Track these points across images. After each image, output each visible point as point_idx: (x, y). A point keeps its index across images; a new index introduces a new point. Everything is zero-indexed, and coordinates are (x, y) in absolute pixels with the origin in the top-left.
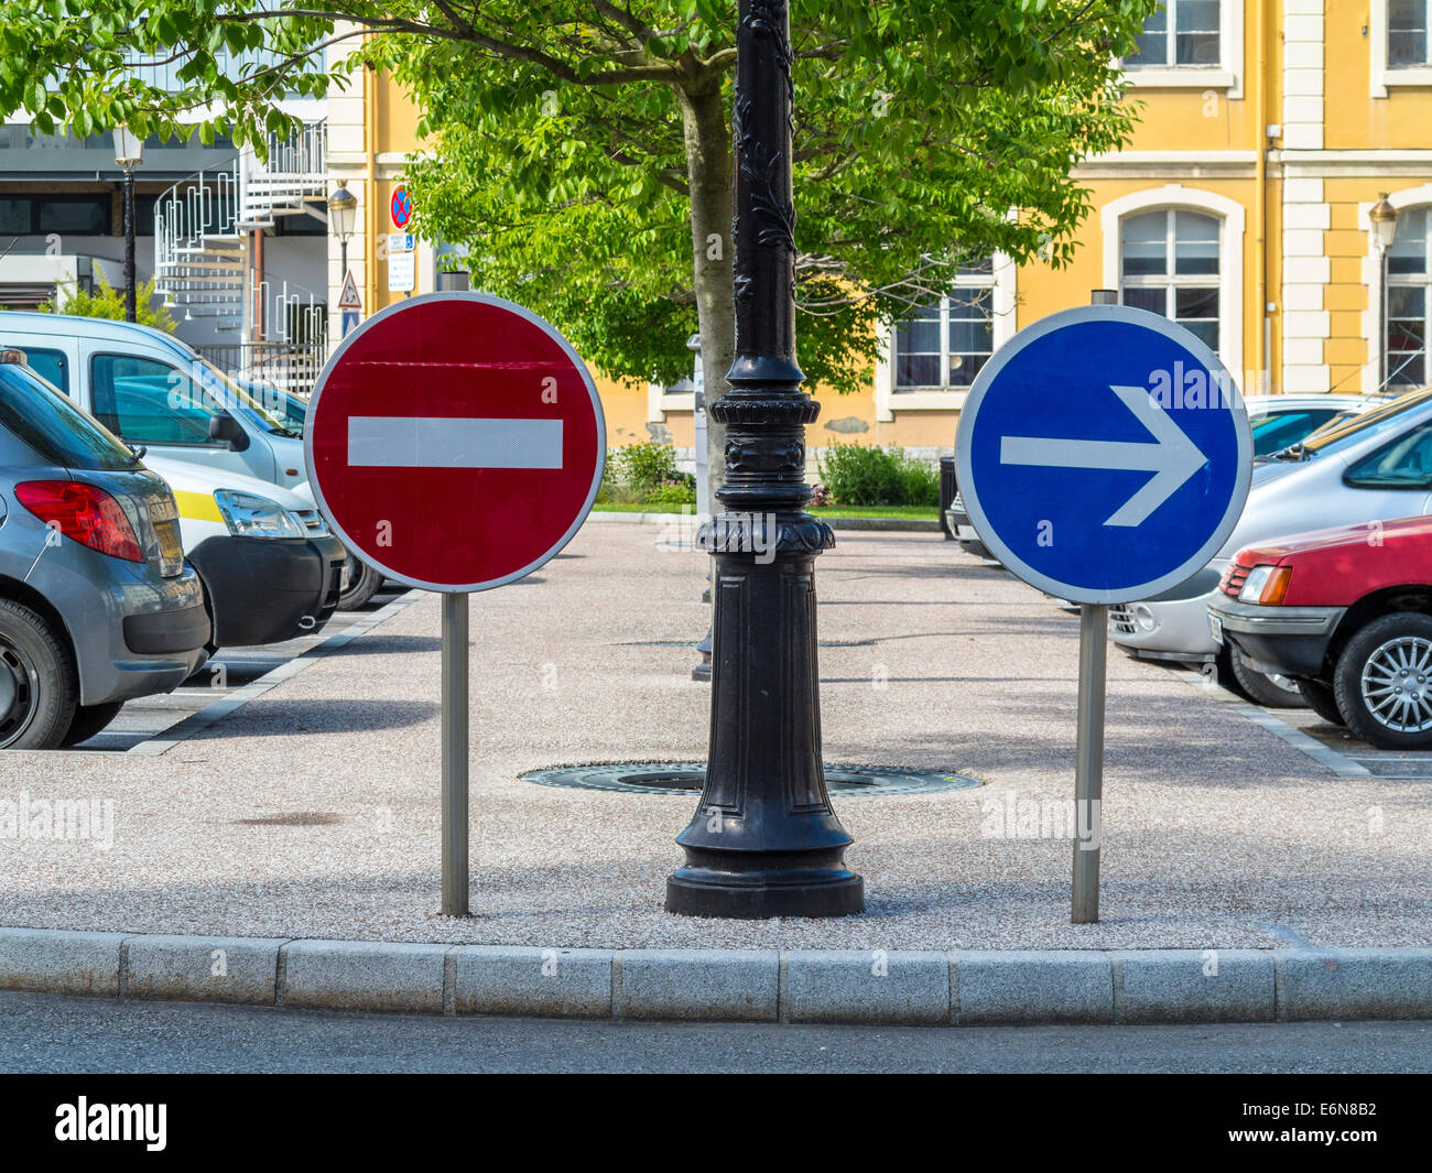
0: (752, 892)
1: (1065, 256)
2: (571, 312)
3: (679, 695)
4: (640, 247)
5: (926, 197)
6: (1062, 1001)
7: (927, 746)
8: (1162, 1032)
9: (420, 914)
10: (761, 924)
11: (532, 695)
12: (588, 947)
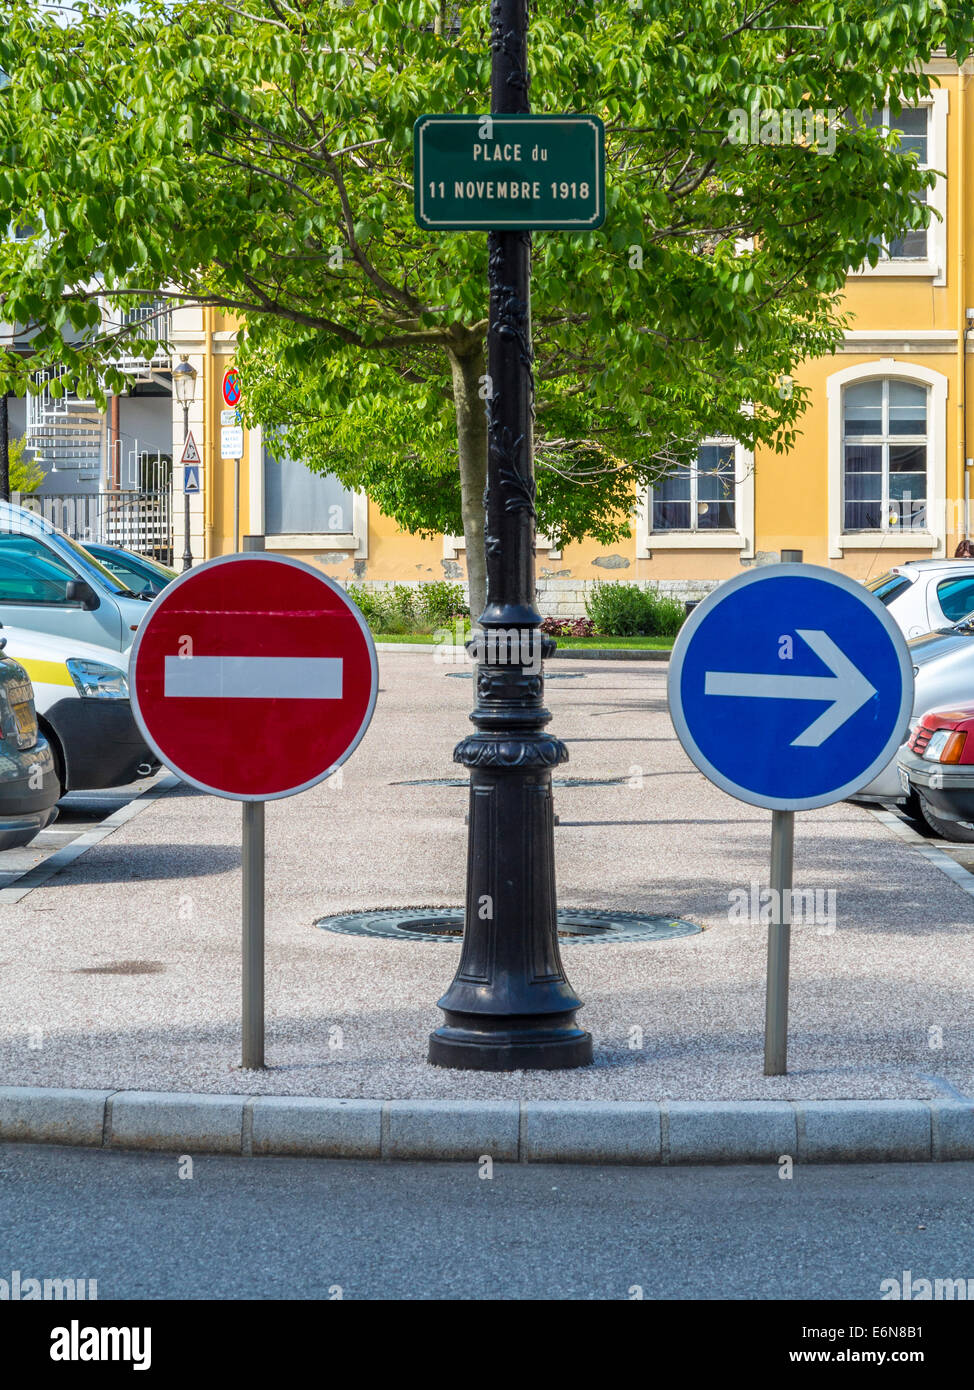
0: (498, 1050)
1: (787, 442)
2: (375, 475)
3: (454, 839)
4: (429, 436)
5: (670, 394)
6: (754, 1144)
7: (657, 891)
8: (837, 1171)
9: (224, 1066)
10: (506, 1076)
11: (331, 839)
12: (362, 1097)
